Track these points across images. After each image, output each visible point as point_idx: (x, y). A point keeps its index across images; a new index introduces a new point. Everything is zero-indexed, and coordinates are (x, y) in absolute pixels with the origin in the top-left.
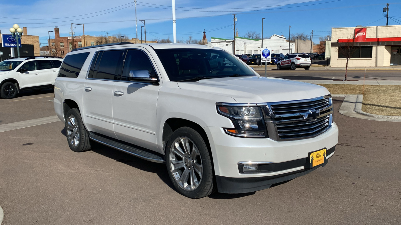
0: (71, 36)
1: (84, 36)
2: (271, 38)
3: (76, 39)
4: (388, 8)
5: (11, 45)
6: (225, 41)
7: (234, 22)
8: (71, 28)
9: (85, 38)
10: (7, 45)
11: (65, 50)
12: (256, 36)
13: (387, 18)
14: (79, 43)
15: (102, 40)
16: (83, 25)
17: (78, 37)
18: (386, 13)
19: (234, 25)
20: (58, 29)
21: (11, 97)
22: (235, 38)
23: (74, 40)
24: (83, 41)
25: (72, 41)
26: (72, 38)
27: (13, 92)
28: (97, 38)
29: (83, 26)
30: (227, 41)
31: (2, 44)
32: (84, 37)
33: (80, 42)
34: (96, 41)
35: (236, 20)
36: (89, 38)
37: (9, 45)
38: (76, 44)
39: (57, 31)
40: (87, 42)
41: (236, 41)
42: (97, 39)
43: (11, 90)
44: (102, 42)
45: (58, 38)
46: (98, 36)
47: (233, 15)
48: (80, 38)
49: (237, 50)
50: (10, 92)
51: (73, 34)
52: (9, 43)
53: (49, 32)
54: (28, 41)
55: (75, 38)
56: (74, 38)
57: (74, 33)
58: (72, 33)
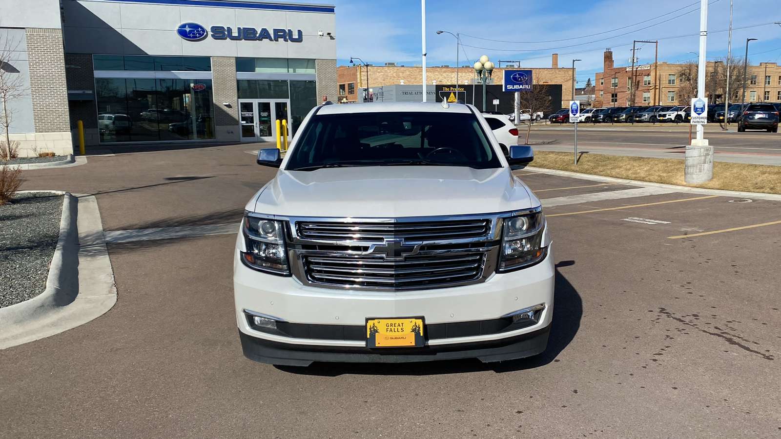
0: (632, 65)
1: (656, 63)
3: (641, 70)
5: (516, 87)
8: (633, 51)
9: (658, 67)
10: (510, 87)
11: (619, 92)
14: (646, 78)
15: (690, 70)
16: (657, 42)
17: (646, 67)
20: (611, 53)
23: (636, 73)
24: (653, 74)
25: (632, 74)
26: (633, 68)
28: (680, 66)
29: (657, 45)
31: (502, 85)
32: (656, 66)
33: (648, 75)
34: (679, 73)
36: (667, 68)
37: (513, 87)
38: (640, 79)
39: (608, 57)
40: (660, 75)
42: (679, 68)
44: (690, 74)
45: (610, 71)
46: (682, 63)
48: (649, 68)
51: (635, 61)
52: (514, 84)
53: (574, 61)
54: (557, 77)
55: (639, 69)
56: (637, 68)
57: (637, 59)
58: (633, 60)
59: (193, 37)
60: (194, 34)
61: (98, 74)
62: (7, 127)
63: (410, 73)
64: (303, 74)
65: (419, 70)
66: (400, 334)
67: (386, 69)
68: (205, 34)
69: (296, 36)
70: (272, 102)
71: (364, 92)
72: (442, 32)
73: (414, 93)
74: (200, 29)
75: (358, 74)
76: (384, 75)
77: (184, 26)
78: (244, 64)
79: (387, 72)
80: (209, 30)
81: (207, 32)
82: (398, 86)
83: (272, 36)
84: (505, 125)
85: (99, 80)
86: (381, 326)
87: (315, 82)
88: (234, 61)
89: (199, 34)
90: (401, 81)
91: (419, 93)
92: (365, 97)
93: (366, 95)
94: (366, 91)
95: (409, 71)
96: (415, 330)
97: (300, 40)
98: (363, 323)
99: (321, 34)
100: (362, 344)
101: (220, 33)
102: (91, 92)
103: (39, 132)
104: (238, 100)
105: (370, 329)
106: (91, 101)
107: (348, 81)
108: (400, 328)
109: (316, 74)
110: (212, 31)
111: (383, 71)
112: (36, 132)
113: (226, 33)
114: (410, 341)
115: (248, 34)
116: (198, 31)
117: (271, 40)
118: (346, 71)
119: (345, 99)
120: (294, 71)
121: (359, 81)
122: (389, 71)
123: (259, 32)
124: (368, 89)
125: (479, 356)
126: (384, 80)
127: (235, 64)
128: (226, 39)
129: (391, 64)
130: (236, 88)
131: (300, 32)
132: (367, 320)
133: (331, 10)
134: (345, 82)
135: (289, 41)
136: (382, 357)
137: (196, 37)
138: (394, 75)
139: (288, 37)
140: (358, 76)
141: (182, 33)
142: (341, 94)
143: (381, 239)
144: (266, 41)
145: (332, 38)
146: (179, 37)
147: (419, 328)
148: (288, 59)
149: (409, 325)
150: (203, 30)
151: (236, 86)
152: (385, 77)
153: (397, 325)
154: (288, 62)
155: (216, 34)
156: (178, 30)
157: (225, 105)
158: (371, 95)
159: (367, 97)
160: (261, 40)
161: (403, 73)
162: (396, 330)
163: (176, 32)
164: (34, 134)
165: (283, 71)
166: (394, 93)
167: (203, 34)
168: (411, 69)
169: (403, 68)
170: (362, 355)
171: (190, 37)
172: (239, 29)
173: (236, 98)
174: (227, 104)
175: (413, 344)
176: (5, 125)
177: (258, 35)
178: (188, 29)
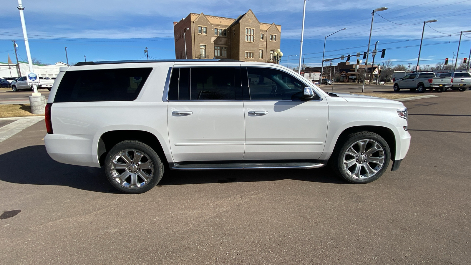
2: (56, 64)
4: (147, 51)
6: (8, 65)
7: (15, 48)
12: (37, 62)
13: (148, 57)
18: (146, 53)
19: (16, 50)
22: (19, 63)
30: (10, 64)
35: (17, 46)
41: (20, 66)
47: (12, 41)
49: (22, 74)
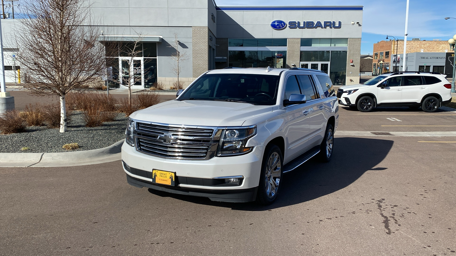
21: (366, 111)
27: (370, 106)
43: (369, 104)
50: (366, 106)
59: (279, 28)
60: (279, 26)
61: (231, 49)
62: (178, 74)
63: (429, 45)
64: (340, 47)
65: (436, 43)
66: (165, 179)
67: (413, 42)
68: (285, 26)
69: (337, 25)
70: (320, 63)
71: (394, 57)
72: (449, 18)
73: (429, 58)
74: (283, 23)
75: (393, 45)
76: (410, 46)
77: (275, 22)
78: (306, 42)
79: (413, 44)
80: (288, 24)
81: (286, 25)
82: (418, 54)
83: (323, 26)
84: (441, 81)
85: (230, 51)
86: (158, 173)
87: (347, 52)
88: (300, 40)
89: (282, 26)
90: (421, 50)
91: (433, 58)
92: (394, 60)
93: (395, 59)
94: (395, 56)
95: (429, 44)
96: (171, 178)
97: (339, 27)
98: (152, 171)
99: (353, 23)
100: (151, 180)
101: (293, 25)
102: (226, 58)
103: (195, 77)
104: (300, 62)
105: (154, 174)
106: (226, 62)
107: (386, 50)
108: (165, 176)
109: (348, 47)
110: (289, 24)
111: (410, 44)
112: (193, 77)
113: (297, 25)
114: (169, 183)
115: (309, 25)
116: (282, 24)
117: (322, 28)
118: (385, 44)
119: (381, 61)
120: (335, 45)
121: (392, 50)
122: (414, 44)
123: (315, 24)
124: (397, 55)
125: (209, 197)
126: (410, 49)
127: (300, 43)
128: (296, 28)
129: (417, 39)
130: (299, 56)
131: (340, 23)
132: (153, 170)
133: (360, 9)
134: (384, 50)
135: (333, 28)
136: (166, 189)
137: (281, 28)
138: (418, 46)
139: (332, 26)
140: (393, 47)
141: (273, 26)
142: (381, 58)
143: (163, 134)
144: (319, 28)
145: (360, 25)
146: (271, 28)
147: (173, 177)
148: (331, 39)
149: (169, 175)
150: (284, 24)
151: (299, 55)
152: (411, 47)
153: (164, 174)
154: (331, 40)
155: (291, 26)
156: (271, 24)
157: (293, 65)
158: (399, 59)
159: (395, 60)
160: (316, 28)
161: (424, 45)
162: (163, 176)
163: (270, 26)
164: (192, 78)
165: (328, 45)
166: (415, 58)
167: (284, 26)
168: (430, 43)
169: (425, 41)
170: (159, 187)
171: (277, 28)
172: (304, 22)
173: (299, 61)
174: (294, 64)
175: (170, 184)
176: (178, 73)
177: (315, 25)
178: (276, 24)
